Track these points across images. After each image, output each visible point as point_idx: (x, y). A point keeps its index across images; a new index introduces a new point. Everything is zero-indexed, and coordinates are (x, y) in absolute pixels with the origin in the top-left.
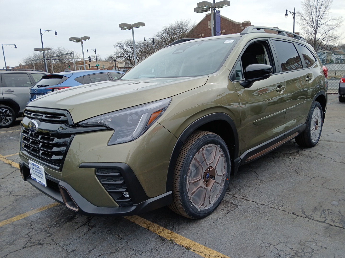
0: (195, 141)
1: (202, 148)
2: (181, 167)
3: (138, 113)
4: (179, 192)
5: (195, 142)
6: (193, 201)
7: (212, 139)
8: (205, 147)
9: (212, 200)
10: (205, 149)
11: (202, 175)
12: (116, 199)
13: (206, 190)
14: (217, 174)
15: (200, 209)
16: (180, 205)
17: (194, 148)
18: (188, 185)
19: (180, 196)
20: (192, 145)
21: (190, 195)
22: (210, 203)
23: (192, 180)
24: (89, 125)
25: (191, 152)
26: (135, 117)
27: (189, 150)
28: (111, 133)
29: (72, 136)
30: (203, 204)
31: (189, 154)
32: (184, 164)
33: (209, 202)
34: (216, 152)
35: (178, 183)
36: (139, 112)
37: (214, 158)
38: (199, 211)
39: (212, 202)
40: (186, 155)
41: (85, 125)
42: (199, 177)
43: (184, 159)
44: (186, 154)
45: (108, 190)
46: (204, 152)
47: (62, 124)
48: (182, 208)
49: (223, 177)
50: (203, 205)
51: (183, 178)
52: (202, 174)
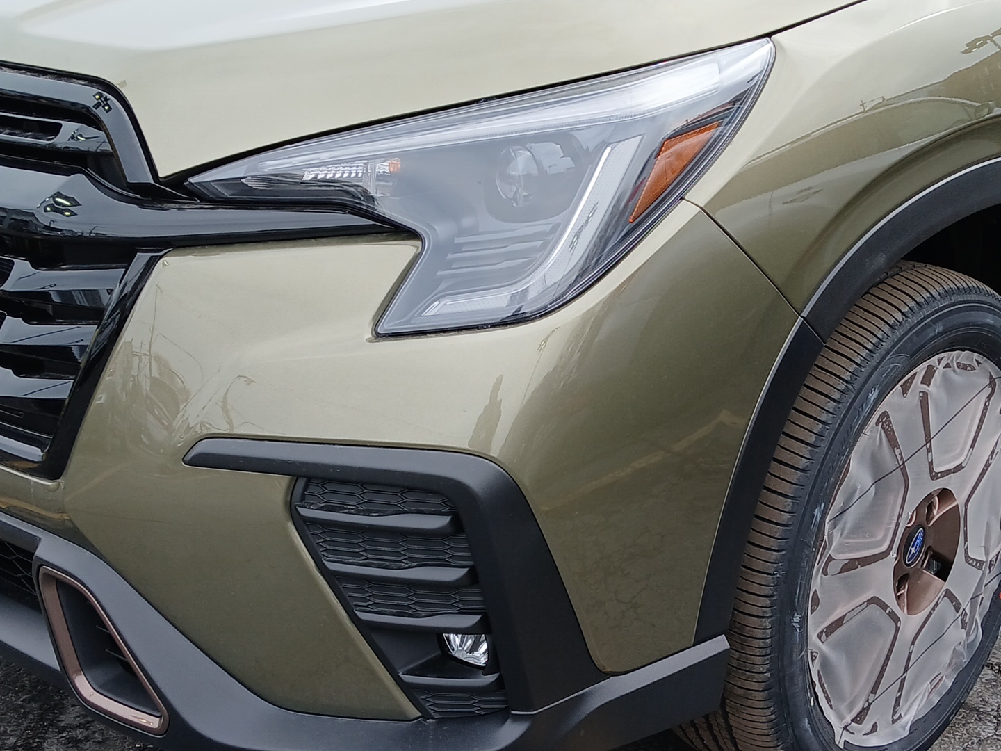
0: (906, 309)
1: (926, 364)
2: (805, 450)
3: (575, 134)
4: (767, 602)
5: (903, 314)
6: (820, 680)
7: (990, 320)
8: (944, 363)
9: (906, 701)
10: (940, 369)
11: (896, 531)
12: (407, 673)
13: (897, 629)
14: (966, 551)
15: (847, 736)
16: (756, 686)
17: (893, 347)
18: (818, 570)
19: (767, 623)
20: (886, 328)
21: (813, 635)
22: (894, 713)
23: (842, 548)
24: (251, 190)
25: (876, 368)
26: (554, 158)
27: (864, 353)
28: (398, 253)
29: (141, 259)
30: (863, 709)
31: (861, 379)
32: (829, 434)
33: (895, 708)
34: (985, 408)
35: (772, 543)
36: (584, 125)
37: (972, 446)
38: (842, 746)
39: (906, 714)
40: (847, 382)
41: (227, 193)
42: (880, 537)
43: (831, 406)
44: (847, 376)
45: (364, 616)
46: (932, 389)
47: (67, 173)
48: (761, 704)
49: (983, 575)
50: (859, 719)
51: (807, 517)
52: (898, 524)
